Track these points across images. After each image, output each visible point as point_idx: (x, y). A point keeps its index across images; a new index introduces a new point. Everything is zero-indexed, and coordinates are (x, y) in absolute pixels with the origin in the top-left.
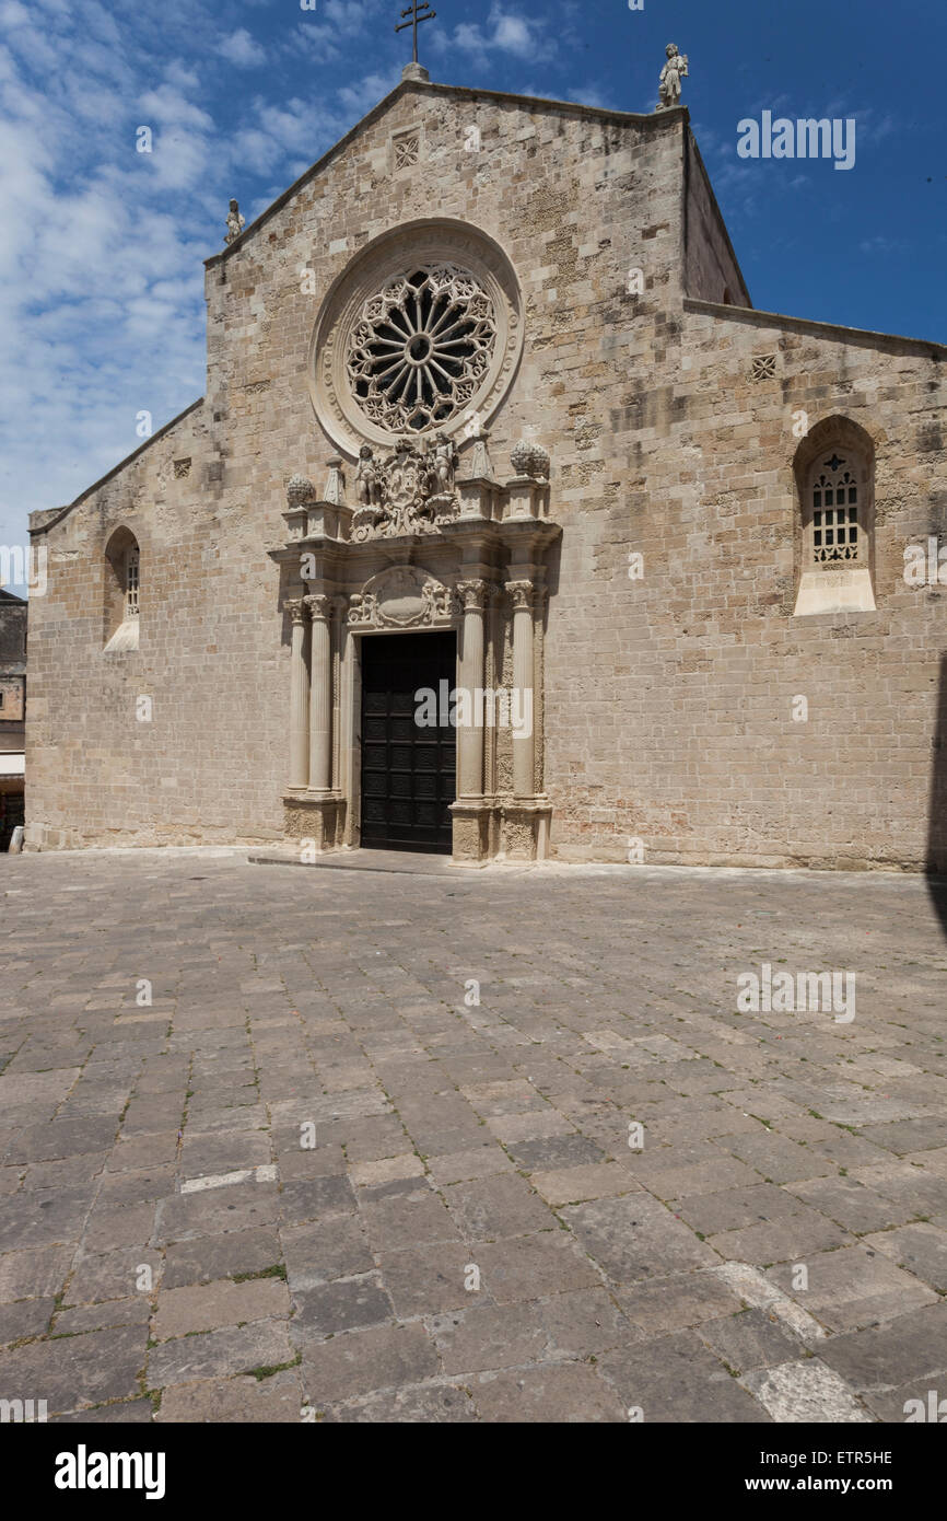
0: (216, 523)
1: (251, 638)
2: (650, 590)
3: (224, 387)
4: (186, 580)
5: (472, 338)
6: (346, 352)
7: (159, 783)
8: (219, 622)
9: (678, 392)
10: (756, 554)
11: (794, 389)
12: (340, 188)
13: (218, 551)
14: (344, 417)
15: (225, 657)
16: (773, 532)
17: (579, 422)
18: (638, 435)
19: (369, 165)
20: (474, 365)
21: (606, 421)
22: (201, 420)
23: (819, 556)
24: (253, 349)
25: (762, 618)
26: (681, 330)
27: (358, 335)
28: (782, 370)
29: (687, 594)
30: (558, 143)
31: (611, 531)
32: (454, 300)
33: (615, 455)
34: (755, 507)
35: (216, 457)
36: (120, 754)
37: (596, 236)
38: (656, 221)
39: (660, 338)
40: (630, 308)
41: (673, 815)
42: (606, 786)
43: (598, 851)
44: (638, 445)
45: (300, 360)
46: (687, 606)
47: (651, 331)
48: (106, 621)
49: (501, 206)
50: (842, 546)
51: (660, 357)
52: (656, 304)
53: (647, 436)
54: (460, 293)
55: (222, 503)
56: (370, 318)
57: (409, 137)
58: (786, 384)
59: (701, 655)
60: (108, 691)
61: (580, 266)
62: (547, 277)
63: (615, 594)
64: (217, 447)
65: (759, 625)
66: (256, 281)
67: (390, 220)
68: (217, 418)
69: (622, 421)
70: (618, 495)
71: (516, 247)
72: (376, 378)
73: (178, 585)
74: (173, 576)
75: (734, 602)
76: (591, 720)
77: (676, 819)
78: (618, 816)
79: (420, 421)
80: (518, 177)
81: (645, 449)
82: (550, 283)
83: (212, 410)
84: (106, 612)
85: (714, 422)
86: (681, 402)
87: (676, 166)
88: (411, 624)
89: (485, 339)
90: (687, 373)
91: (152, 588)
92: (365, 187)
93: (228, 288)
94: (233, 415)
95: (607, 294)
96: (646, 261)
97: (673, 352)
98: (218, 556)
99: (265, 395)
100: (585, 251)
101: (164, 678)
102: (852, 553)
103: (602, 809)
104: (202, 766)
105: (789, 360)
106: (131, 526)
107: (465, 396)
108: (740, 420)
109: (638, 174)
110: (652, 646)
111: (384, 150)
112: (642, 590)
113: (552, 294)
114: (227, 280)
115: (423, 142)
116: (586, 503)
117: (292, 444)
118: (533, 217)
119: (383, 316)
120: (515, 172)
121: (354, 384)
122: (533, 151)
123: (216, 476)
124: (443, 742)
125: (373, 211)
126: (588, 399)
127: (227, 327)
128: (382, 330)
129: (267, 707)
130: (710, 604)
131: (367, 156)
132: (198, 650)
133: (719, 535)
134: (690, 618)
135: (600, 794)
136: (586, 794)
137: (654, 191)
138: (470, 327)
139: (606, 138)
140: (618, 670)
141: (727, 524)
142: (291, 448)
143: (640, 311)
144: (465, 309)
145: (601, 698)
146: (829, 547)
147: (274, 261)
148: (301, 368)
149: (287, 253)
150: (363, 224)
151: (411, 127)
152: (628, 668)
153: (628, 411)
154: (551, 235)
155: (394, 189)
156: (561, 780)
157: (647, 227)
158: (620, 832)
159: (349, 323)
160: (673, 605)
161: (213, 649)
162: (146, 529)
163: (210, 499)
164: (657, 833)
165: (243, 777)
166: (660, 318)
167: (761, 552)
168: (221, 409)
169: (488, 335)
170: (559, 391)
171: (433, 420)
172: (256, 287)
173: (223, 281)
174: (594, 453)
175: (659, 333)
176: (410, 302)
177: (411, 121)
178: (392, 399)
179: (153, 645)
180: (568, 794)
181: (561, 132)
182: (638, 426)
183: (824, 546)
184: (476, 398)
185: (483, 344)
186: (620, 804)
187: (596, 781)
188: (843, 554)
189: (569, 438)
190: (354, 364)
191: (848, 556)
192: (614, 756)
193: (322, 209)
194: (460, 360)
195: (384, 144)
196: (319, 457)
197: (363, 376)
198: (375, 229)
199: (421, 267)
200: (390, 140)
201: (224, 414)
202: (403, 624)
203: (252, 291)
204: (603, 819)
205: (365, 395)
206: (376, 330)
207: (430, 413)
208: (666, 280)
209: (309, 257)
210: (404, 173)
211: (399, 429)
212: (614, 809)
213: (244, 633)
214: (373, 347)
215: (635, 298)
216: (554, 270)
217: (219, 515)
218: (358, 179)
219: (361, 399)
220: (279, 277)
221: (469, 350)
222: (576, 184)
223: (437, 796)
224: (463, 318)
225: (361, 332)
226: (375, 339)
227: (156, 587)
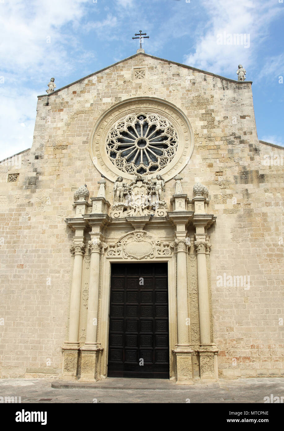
0: (30, 204)
1: (46, 261)
2: (258, 248)
3: (42, 146)
4: (8, 230)
5: (167, 142)
6: (106, 140)
8: (26, 252)
9: (261, 172)
12: (109, 81)
14: (105, 164)
15: (28, 271)
17: (220, 179)
18: (246, 186)
19: (123, 76)
20: (168, 152)
21: (232, 180)
22: (27, 158)
24: (60, 132)
30: (204, 83)
31: (238, 223)
32: (158, 128)
33: (237, 193)
35: (34, 174)
37: (222, 114)
38: (245, 114)
39: (251, 153)
40: (238, 140)
42: (245, 339)
43: (243, 372)
44: (247, 190)
45: (85, 139)
46: (274, 256)
47: (247, 149)
49: (182, 98)
51: (252, 159)
52: (248, 140)
53: (250, 187)
54: (161, 126)
55: (34, 195)
56: (118, 128)
57: (140, 70)
61: (216, 123)
62: (203, 125)
63: (242, 250)
64: (35, 170)
66: (64, 107)
67: (132, 95)
68: (37, 158)
69: (239, 180)
70: (240, 209)
71: (189, 113)
72: (120, 151)
76: (235, 306)
78: (251, 353)
79: (142, 171)
80: (189, 91)
81: (249, 192)
82: (203, 127)
83: (34, 154)
87: (250, 98)
88: (143, 258)
89: (173, 144)
90: (264, 166)
92: (121, 82)
93: (49, 107)
94: (46, 157)
95: (228, 134)
96: (243, 126)
97: (257, 157)
98: (29, 220)
99: (64, 151)
100: (217, 119)
103: (243, 350)
107: (164, 163)
109: (237, 98)
110: (261, 273)
111: (129, 72)
112: (254, 248)
113: (205, 131)
114: (49, 104)
115: (147, 73)
116: (226, 211)
117: (77, 173)
118: (196, 104)
119: (125, 129)
120: (187, 88)
121: (109, 153)
122: (194, 83)
123: (33, 183)
125: (124, 91)
126: (224, 170)
127: (47, 122)
128: (124, 134)
129: (53, 298)
131: (122, 73)
132: (11, 266)
135: (242, 342)
136: (235, 342)
137: (243, 104)
138: (166, 138)
139: (223, 85)
142: (77, 174)
143: (242, 142)
144: (164, 131)
145: (240, 296)
147: (74, 101)
148: (84, 142)
149: (81, 99)
150: (119, 94)
151: (142, 67)
153: (241, 176)
154: (203, 111)
155: (134, 85)
156: (222, 336)
157: (242, 115)
158: (253, 362)
159: (108, 129)
160: (269, 255)
161: (21, 266)
163: (28, 193)
166: (251, 146)
168: (39, 155)
169: (175, 142)
170: (210, 166)
171: (148, 171)
172: (64, 109)
173: (47, 104)
174: (228, 191)
175: (250, 151)
176: (137, 125)
177: (142, 65)
178: (128, 161)
180: (226, 343)
181: (205, 80)
182: (246, 182)
184: (169, 165)
185: (171, 145)
186: (253, 347)
187: (240, 336)
189: (216, 184)
190: (109, 145)
192: (248, 323)
193: (101, 87)
194: (162, 149)
195: (130, 70)
196: (92, 180)
197: (114, 149)
198: (125, 97)
199: (142, 113)
200: (132, 69)
201: (41, 157)
202: (139, 258)
203: (62, 110)
204: (245, 355)
205: (115, 157)
206: (121, 133)
207: (147, 168)
208: (251, 133)
209: (92, 102)
210: (139, 81)
211: (132, 172)
212: (250, 350)
213: (41, 259)
214: (120, 140)
215: (240, 137)
216: (205, 123)
217: (32, 201)
218: (117, 79)
219: (112, 159)
220: (76, 107)
221: (166, 146)
222: (212, 97)
223: (152, 346)
224: (163, 134)
225: (113, 133)
226: (120, 136)
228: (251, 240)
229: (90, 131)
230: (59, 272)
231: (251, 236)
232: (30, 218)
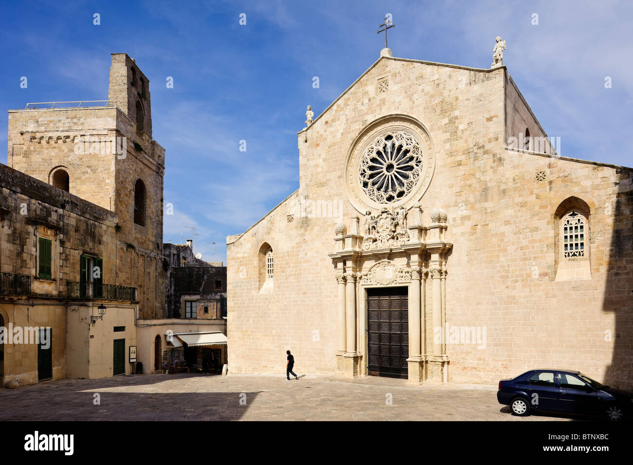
0: (305, 241)
1: (321, 289)
2: (492, 270)
3: (307, 185)
4: (293, 265)
5: (413, 163)
6: (358, 170)
8: (307, 282)
9: (503, 187)
10: (538, 255)
11: (553, 185)
12: (355, 102)
13: (306, 253)
14: (358, 197)
15: (310, 297)
16: (545, 246)
17: (460, 199)
18: (486, 205)
19: (367, 92)
20: (414, 175)
21: (472, 199)
22: (298, 199)
23: (567, 255)
24: (319, 169)
25: (541, 282)
26: (504, 160)
27: (364, 162)
28: (549, 177)
29: (508, 271)
30: (449, 81)
31: (474, 245)
32: (404, 148)
33: (475, 213)
34: (537, 236)
36: (267, 335)
37: (466, 121)
38: (492, 114)
39: (495, 164)
40: (482, 151)
41: (503, 364)
42: (473, 352)
43: (469, 379)
44: (486, 209)
45: (339, 174)
46: (508, 277)
47: (491, 160)
48: (259, 281)
49: (425, 108)
50: (577, 251)
51: (495, 172)
52: (493, 149)
53: (489, 205)
54: (407, 144)
55: (307, 233)
56: (368, 155)
57: (384, 79)
58: (550, 183)
59: (514, 297)
60: (261, 310)
61: (459, 133)
62: (445, 138)
63: (476, 272)
65: (539, 285)
66: (320, 141)
67: (377, 115)
69: (478, 199)
70: (477, 230)
71: (431, 126)
72: (371, 180)
73: (289, 267)
74: (287, 263)
75: (529, 275)
77: (504, 366)
78: (478, 365)
79: (390, 198)
80: (432, 96)
81: (489, 211)
82: (446, 141)
83: (303, 195)
84: (259, 278)
85: (519, 199)
86: (504, 191)
87: (501, 90)
88: (389, 284)
89: (418, 164)
90: (507, 179)
92: (366, 101)
93: (308, 144)
94: (311, 196)
95: (471, 145)
96: (488, 131)
97: (500, 170)
98: (306, 255)
99: (325, 188)
100: (461, 127)
101: (284, 305)
102: (581, 254)
103: (471, 361)
105: (552, 173)
106: (269, 242)
107: (410, 188)
108: (530, 199)
109: (484, 94)
110: (493, 294)
111: (374, 85)
112: (488, 270)
113: (447, 146)
114: (308, 141)
115: (390, 82)
116: (463, 233)
118: (438, 113)
119: (374, 155)
120: (430, 94)
121: (362, 182)
122: (438, 85)
123: (305, 222)
124: (403, 333)
125: (369, 111)
126: (464, 190)
127: (308, 160)
128: (373, 160)
129: (328, 317)
130: (518, 276)
131: (367, 89)
132: (298, 294)
133: (522, 247)
134: (509, 283)
135: (470, 355)
136: (464, 355)
137: (492, 101)
138: (411, 158)
140: (478, 304)
141: (525, 243)
143: (486, 152)
144: (409, 151)
145: (471, 315)
146: (571, 251)
147: (328, 133)
148: (340, 177)
149: (333, 129)
150: (365, 117)
151: (385, 75)
152: (482, 303)
153: (481, 194)
154: (446, 121)
155: (378, 102)
156: (454, 349)
157: (488, 117)
158: (479, 371)
159: (359, 158)
160: (502, 277)
161: (305, 293)
162: (276, 243)
163: (303, 231)
164: (495, 372)
166: (495, 155)
167: (540, 254)
168: (306, 194)
169: (420, 162)
170: (451, 186)
171: (396, 198)
172: (320, 143)
173: (306, 141)
174: (467, 213)
175: (494, 162)
176: (385, 148)
177: (385, 73)
178: (379, 189)
179: (279, 291)
180: (456, 355)
181: (450, 76)
182: (486, 201)
183: (569, 251)
184: (414, 189)
185: (417, 165)
186: (480, 359)
187: (469, 350)
188: (578, 254)
189: (456, 206)
190: (362, 174)
191: (580, 255)
193: (348, 111)
194: (408, 173)
195: (374, 83)
196: (348, 215)
197: (366, 179)
198: (371, 119)
199: (390, 133)
200: (376, 82)
201: (308, 197)
202: (385, 284)
203: (318, 145)
204: (472, 366)
205: (367, 187)
206: (371, 160)
207: (395, 195)
208: (497, 139)
209: (342, 131)
210: (383, 95)
211: (382, 201)
212: (477, 361)
213: (318, 286)
214: (370, 168)
215: (483, 147)
216: (448, 135)
217: (306, 238)
218: (363, 98)
219: (365, 189)
220: (330, 139)
221: (411, 168)
222: (457, 99)
223: (400, 355)
224: (408, 155)
225: (365, 161)
226: (371, 164)
227: (280, 267)
228: (486, 262)
229: (343, 164)
230: (330, 297)
231: (486, 258)
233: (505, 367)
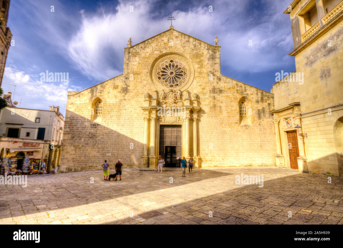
0: (125, 100)
1: (133, 124)
2: (217, 120)
4: (116, 110)
5: (182, 73)
6: (156, 71)
7: (105, 155)
8: (125, 120)
10: (233, 116)
12: (157, 42)
16: (236, 112)
17: (204, 91)
20: (183, 78)
21: (209, 92)
24: (135, 67)
26: (221, 79)
29: (223, 121)
30: (199, 46)
31: (210, 110)
32: (179, 67)
33: (210, 97)
35: (126, 86)
36: (94, 148)
40: (212, 74)
44: (214, 96)
46: (223, 123)
48: (91, 117)
49: (190, 53)
50: (244, 115)
51: (218, 83)
52: (216, 75)
53: (216, 95)
55: (126, 96)
56: (161, 66)
58: (237, 90)
59: (225, 131)
60: (91, 134)
61: (204, 66)
62: (198, 67)
63: (211, 120)
64: (126, 84)
65: (234, 127)
67: (168, 51)
68: (126, 79)
69: (211, 92)
70: (211, 104)
72: (162, 77)
73: (113, 111)
74: (112, 109)
75: (231, 123)
78: (212, 159)
79: (172, 86)
80: (193, 50)
82: (198, 68)
83: (125, 77)
85: (226, 95)
86: (221, 90)
88: (173, 123)
90: (222, 86)
91: (106, 111)
92: (163, 44)
95: (208, 71)
96: (215, 68)
97: (219, 82)
99: (139, 76)
100: (204, 64)
101: (109, 131)
104: (118, 150)
105: (237, 87)
106: (101, 98)
107: (181, 83)
108: (231, 95)
109: (213, 54)
110: (217, 129)
112: (215, 120)
113: (199, 70)
114: (130, 53)
115: (174, 39)
116: (206, 105)
118: (195, 57)
119: (164, 66)
121: (158, 77)
122: (195, 46)
123: (125, 90)
124: (177, 146)
125: (164, 48)
126: (205, 88)
127: (130, 61)
130: (226, 123)
131: (163, 39)
132: (119, 126)
134: (224, 126)
135: (209, 155)
137: (216, 58)
138: (182, 72)
139: (208, 48)
140: (212, 133)
141: (229, 111)
143: (214, 75)
144: (181, 68)
146: (242, 116)
147: (142, 52)
149: (145, 51)
150: (162, 50)
153: (212, 90)
154: (199, 60)
155: (168, 45)
157: (215, 63)
158: (212, 161)
159: (157, 66)
162: (105, 99)
163: (124, 94)
164: (219, 162)
165: (130, 153)
166: (217, 77)
169: (186, 74)
170: (200, 85)
174: (207, 96)
175: (217, 79)
176: (170, 65)
177: (172, 35)
178: (166, 81)
179: (105, 124)
181: (200, 44)
182: (214, 93)
184: (183, 84)
185: (184, 75)
186: (212, 156)
187: (208, 153)
188: (244, 117)
189: (202, 93)
190: (158, 74)
193: (154, 45)
194: (180, 77)
195: (167, 37)
196: (151, 90)
197: (160, 76)
198: (164, 52)
199: (172, 60)
201: (128, 78)
202: (171, 123)
203: (136, 56)
204: (209, 159)
205: (160, 80)
206: (163, 68)
207: (174, 85)
209: (150, 53)
211: (167, 87)
212: (211, 157)
213: (131, 122)
214: (162, 72)
216: (199, 66)
217: (126, 98)
218: (161, 42)
219: (159, 80)
220: (143, 55)
221: (182, 75)
222: (203, 53)
224: (181, 70)
225: (159, 68)
226: (162, 70)
227: (107, 111)
228: (214, 117)
229: (149, 67)
230: (139, 128)
231: (215, 115)
232: (125, 105)
233: (223, 159)
